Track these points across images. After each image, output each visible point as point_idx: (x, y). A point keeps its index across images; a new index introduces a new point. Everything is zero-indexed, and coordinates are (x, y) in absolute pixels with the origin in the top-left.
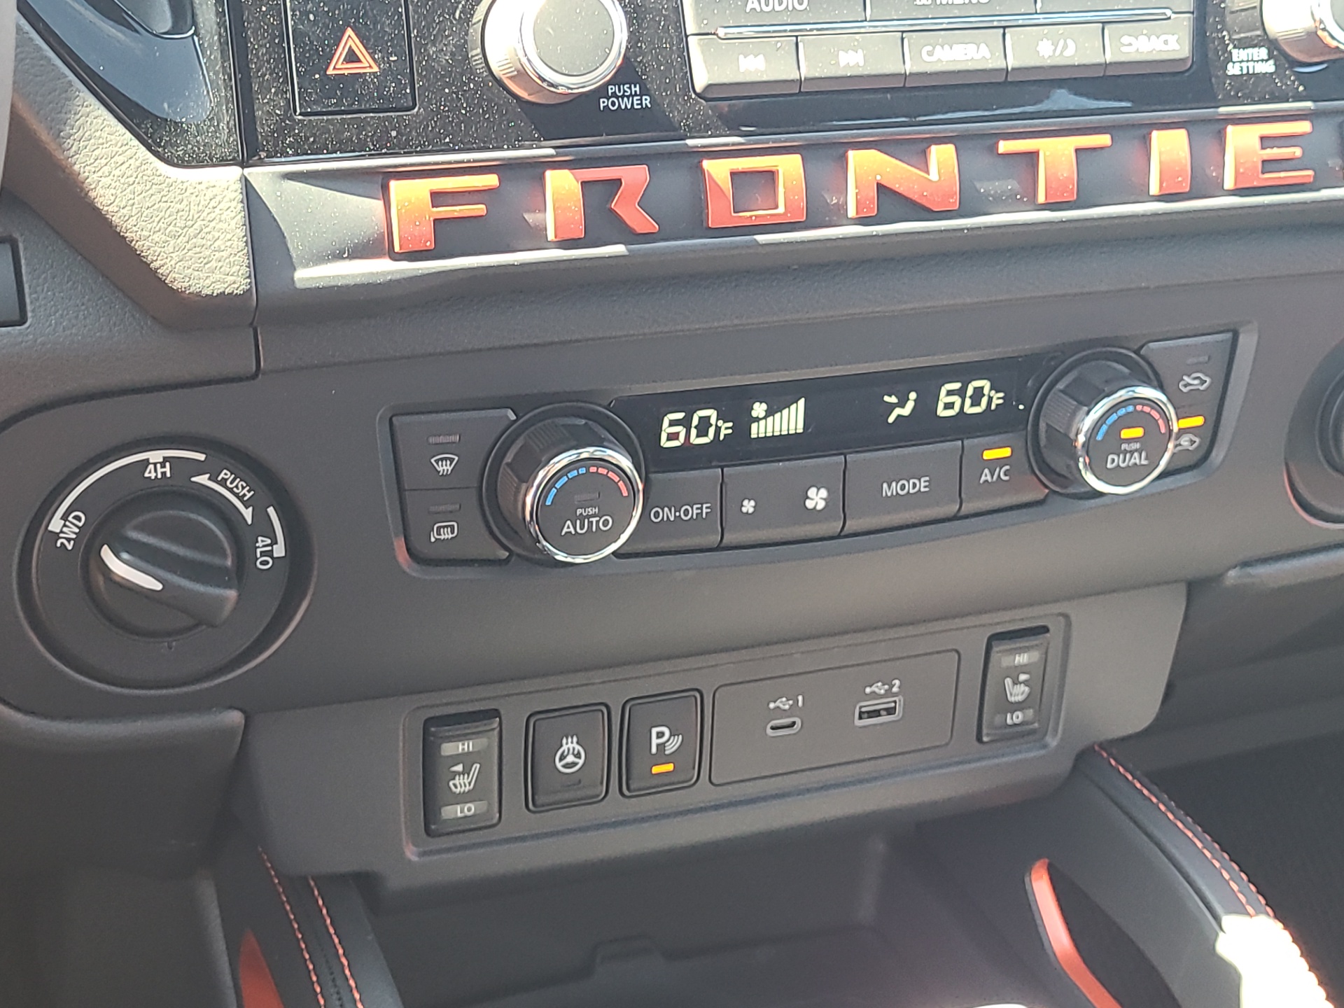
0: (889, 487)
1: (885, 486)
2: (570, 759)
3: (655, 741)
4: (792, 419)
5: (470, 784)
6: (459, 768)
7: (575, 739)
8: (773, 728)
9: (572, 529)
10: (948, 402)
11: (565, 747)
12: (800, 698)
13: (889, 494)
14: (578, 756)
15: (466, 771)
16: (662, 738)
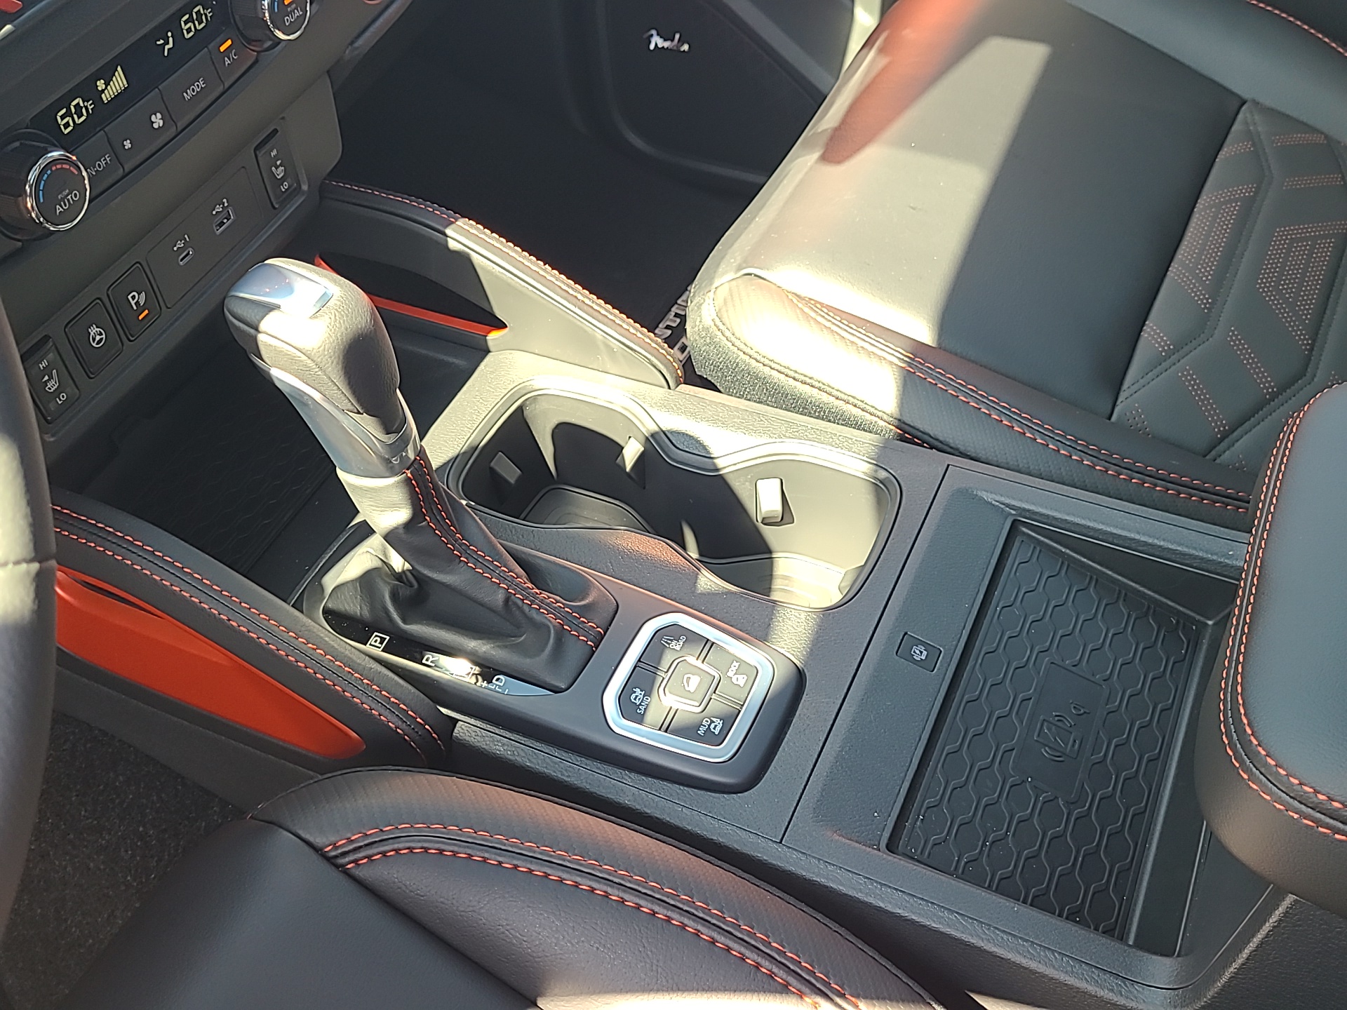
0: (187, 93)
1: (185, 94)
2: (98, 338)
3: (133, 303)
4: (119, 81)
5: (56, 383)
6: (46, 378)
7: (94, 326)
8: (181, 260)
9: (61, 209)
10: (188, 29)
11: (92, 334)
12: (186, 236)
13: (189, 98)
14: (101, 334)
15: (51, 378)
16: (137, 298)
